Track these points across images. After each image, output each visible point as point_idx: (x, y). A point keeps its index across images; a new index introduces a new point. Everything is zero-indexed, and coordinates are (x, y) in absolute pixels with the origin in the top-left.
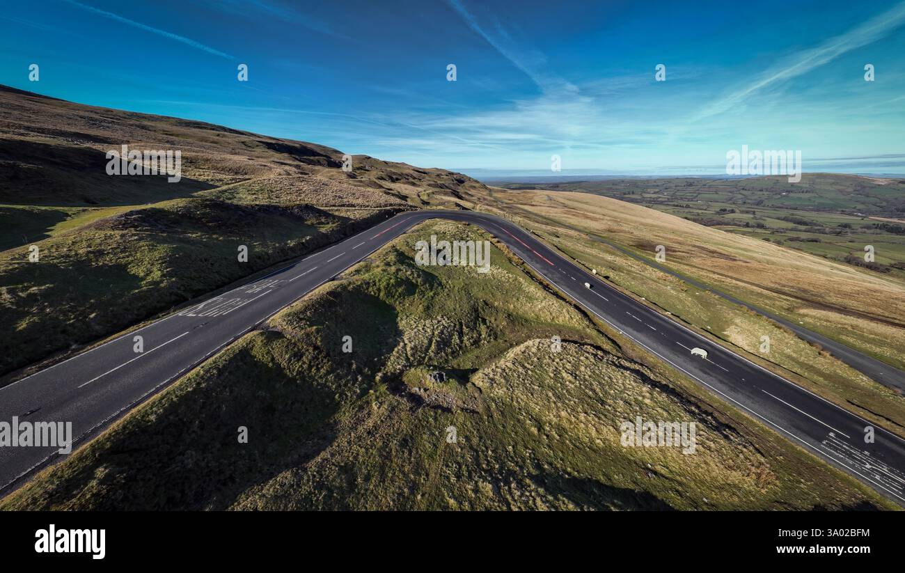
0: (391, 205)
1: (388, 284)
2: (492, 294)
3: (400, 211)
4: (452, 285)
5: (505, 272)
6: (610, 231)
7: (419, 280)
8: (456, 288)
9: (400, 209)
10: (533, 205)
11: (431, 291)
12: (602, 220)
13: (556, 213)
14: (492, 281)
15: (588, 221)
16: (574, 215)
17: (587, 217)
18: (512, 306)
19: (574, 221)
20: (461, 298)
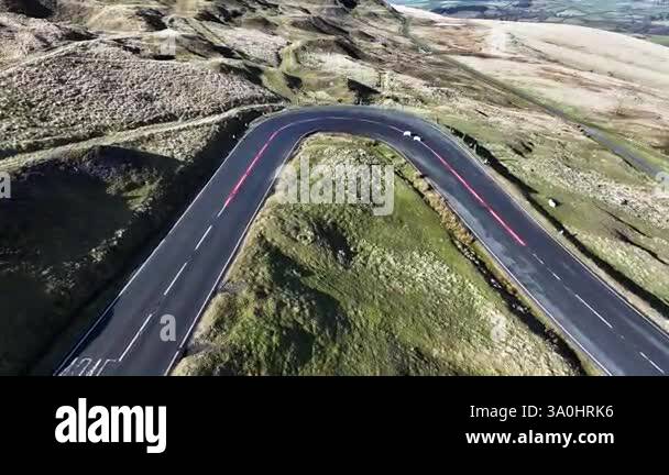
0: (237, 103)
1: (269, 348)
2: (428, 330)
3: (255, 114)
4: (364, 322)
5: (445, 269)
6: (621, 115)
7: (314, 323)
8: (371, 327)
9: (253, 111)
10: (483, 56)
11: (334, 345)
12: (608, 88)
13: (524, 76)
14: (426, 296)
15: (581, 92)
16: (557, 79)
17: (581, 83)
18: (460, 355)
19: (556, 93)
20: (381, 352)
